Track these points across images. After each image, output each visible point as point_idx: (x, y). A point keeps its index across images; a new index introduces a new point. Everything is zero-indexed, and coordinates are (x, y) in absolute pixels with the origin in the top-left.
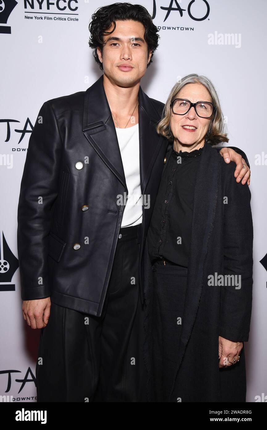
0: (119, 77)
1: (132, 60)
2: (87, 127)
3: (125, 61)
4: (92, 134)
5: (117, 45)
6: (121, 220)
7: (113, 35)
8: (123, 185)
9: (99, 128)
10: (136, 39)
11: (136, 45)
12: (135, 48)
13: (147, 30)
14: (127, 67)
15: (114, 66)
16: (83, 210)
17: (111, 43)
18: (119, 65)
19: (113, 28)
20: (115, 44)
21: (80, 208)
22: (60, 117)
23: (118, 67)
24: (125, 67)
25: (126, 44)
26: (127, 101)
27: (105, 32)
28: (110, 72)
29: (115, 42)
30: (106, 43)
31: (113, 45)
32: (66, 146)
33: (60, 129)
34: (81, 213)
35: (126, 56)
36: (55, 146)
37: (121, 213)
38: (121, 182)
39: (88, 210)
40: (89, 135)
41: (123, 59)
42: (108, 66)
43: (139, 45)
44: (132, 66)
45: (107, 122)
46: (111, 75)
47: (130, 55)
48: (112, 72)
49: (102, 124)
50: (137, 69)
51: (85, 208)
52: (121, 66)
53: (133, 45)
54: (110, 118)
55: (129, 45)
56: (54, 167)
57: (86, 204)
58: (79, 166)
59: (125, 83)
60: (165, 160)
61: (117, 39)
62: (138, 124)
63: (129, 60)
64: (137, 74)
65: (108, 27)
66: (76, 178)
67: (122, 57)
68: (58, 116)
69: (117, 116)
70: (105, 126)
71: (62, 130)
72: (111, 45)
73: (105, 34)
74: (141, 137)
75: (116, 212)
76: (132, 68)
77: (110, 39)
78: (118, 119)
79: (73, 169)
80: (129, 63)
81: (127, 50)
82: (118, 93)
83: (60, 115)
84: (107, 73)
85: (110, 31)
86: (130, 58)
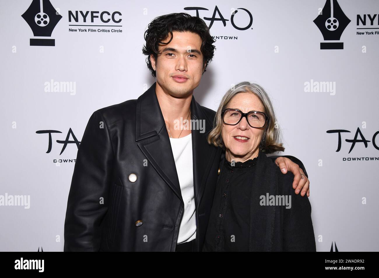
0: (173, 88)
1: (187, 71)
2: (140, 136)
3: (180, 72)
4: (145, 145)
5: (173, 55)
6: (177, 236)
7: (169, 46)
8: (179, 198)
9: (153, 138)
10: (192, 51)
11: (192, 56)
12: (192, 59)
13: (204, 42)
14: (182, 78)
15: (168, 76)
16: (137, 225)
17: (167, 53)
18: (174, 75)
19: (170, 39)
20: (170, 55)
21: (134, 223)
22: (112, 127)
23: (173, 77)
24: (181, 78)
25: (182, 56)
26: (180, 111)
27: (162, 43)
28: (164, 81)
29: (171, 52)
30: (161, 53)
31: (168, 55)
32: (118, 157)
33: (112, 139)
34: (134, 228)
35: (182, 68)
36: (107, 157)
37: (176, 228)
38: (176, 195)
39: (142, 224)
40: (143, 145)
41: (178, 70)
42: (162, 75)
43: (195, 56)
44: (187, 77)
45: (161, 132)
46: (165, 84)
47: (186, 65)
48: (166, 82)
49: (156, 135)
50: (192, 80)
51: (139, 223)
52: (176, 76)
53: (189, 56)
54: (163, 128)
55: (185, 56)
56: (105, 179)
57: (140, 219)
58: (133, 178)
59: (179, 94)
60: (219, 171)
61: (173, 50)
62: (191, 134)
63: (185, 71)
64: (191, 85)
65: (165, 38)
66: (128, 191)
67: (177, 68)
68: (109, 126)
69: (170, 126)
70: (159, 136)
71: (114, 141)
72: (167, 54)
73: (160, 44)
74: (194, 147)
75: (171, 227)
76: (187, 79)
77: (166, 50)
78: (171, 129)
79: (125, 181)
80: (185, 74)
81: (182, 62)
82: (171, 102)
83: (112, 125)
84: (160, 82)
85: (166, 42)
86: (186, 69)
